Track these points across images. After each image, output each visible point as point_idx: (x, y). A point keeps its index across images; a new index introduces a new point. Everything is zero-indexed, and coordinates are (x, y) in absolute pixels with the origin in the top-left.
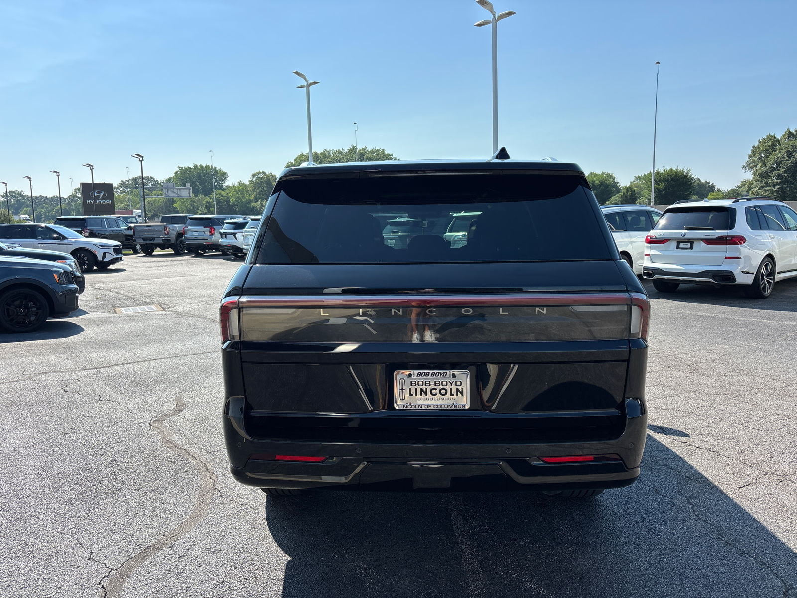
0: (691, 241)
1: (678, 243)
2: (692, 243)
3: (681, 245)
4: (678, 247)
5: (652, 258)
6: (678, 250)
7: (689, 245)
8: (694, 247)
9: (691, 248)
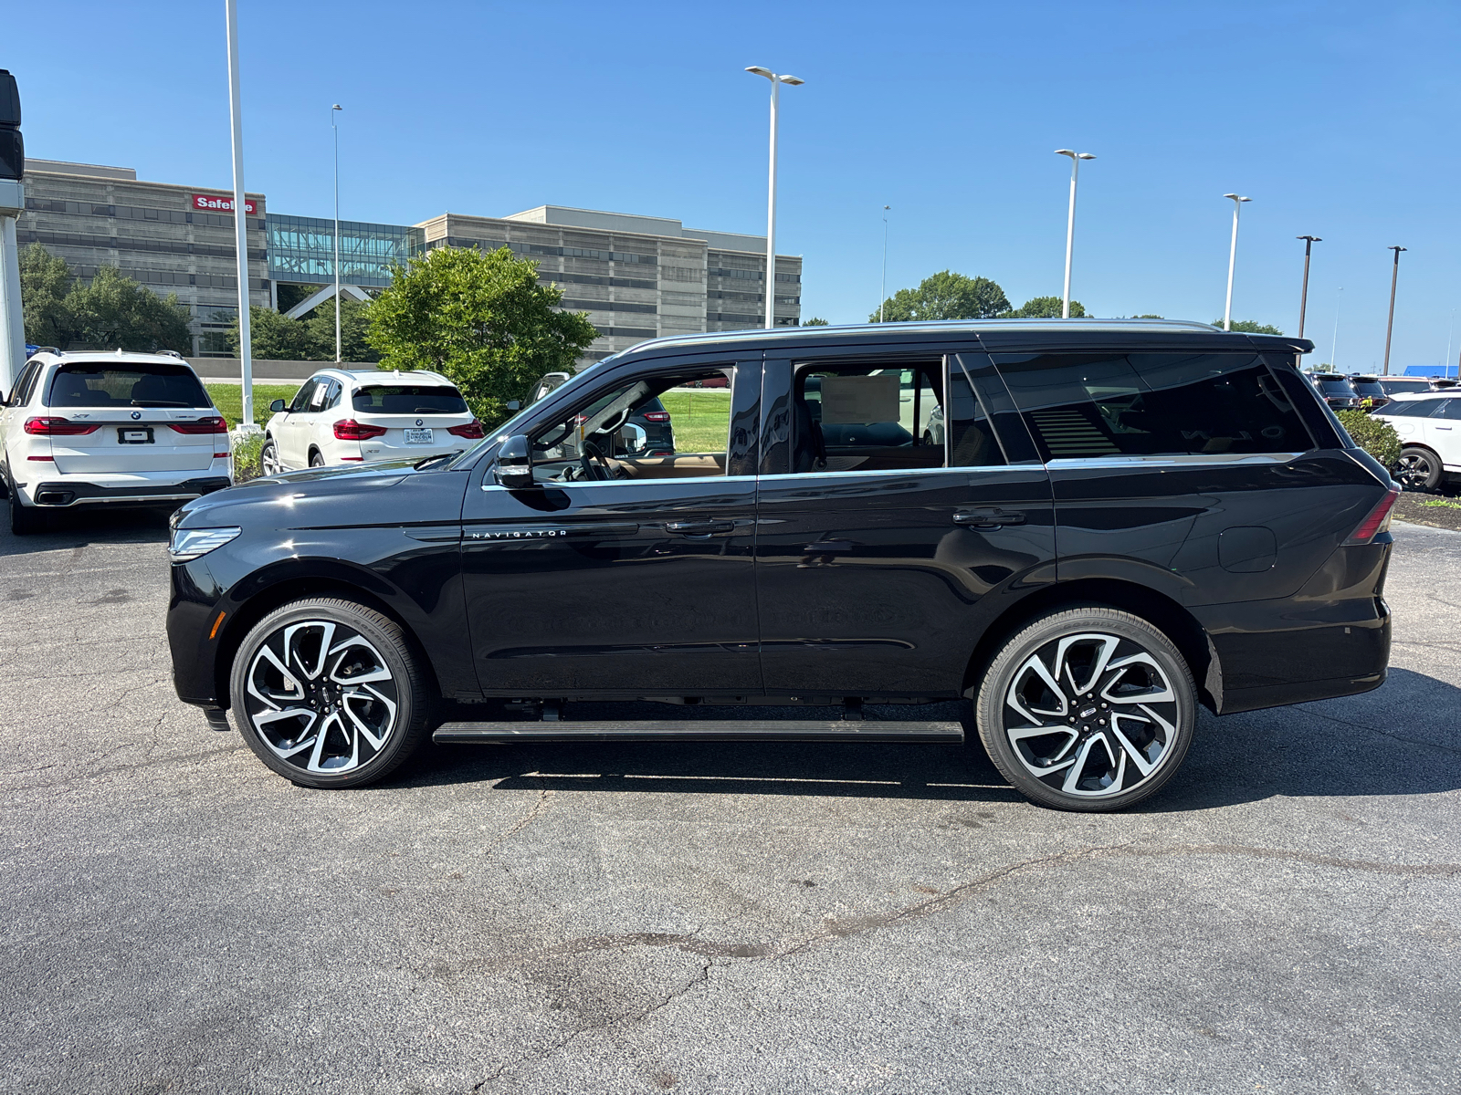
0: (148, 428)
1: (121, 432)
2: (150, 432)
3: (128, 436)
4: (122, 440)
5: (59, 464)
6: (123, 445)
7: (144, 436)
8: (155, 438)
9: (151, 440)
